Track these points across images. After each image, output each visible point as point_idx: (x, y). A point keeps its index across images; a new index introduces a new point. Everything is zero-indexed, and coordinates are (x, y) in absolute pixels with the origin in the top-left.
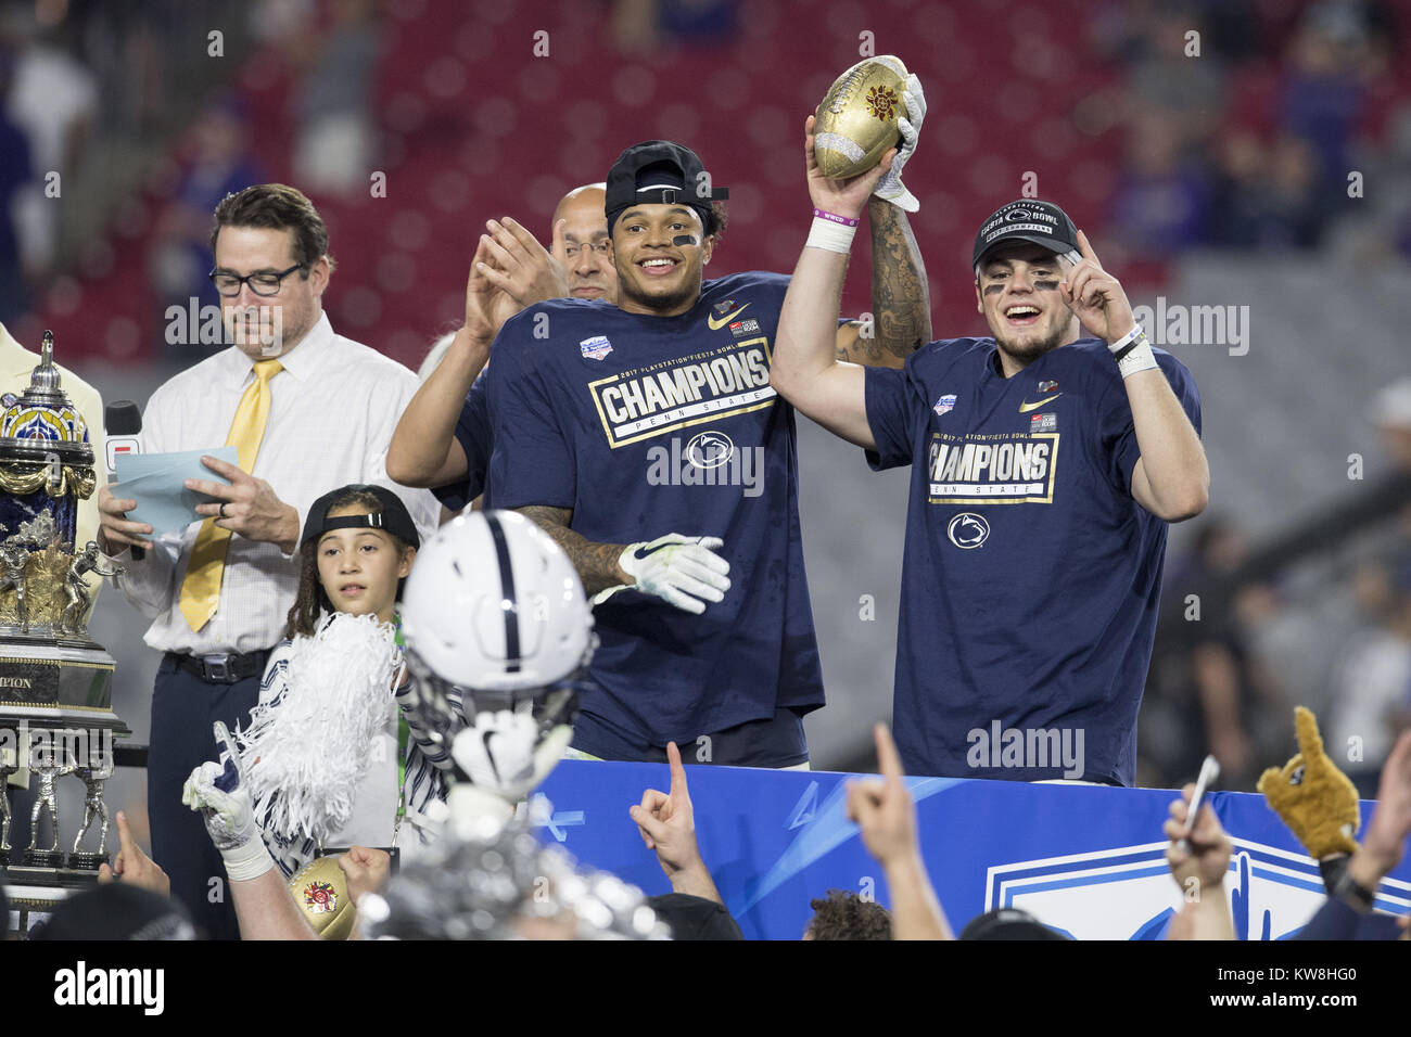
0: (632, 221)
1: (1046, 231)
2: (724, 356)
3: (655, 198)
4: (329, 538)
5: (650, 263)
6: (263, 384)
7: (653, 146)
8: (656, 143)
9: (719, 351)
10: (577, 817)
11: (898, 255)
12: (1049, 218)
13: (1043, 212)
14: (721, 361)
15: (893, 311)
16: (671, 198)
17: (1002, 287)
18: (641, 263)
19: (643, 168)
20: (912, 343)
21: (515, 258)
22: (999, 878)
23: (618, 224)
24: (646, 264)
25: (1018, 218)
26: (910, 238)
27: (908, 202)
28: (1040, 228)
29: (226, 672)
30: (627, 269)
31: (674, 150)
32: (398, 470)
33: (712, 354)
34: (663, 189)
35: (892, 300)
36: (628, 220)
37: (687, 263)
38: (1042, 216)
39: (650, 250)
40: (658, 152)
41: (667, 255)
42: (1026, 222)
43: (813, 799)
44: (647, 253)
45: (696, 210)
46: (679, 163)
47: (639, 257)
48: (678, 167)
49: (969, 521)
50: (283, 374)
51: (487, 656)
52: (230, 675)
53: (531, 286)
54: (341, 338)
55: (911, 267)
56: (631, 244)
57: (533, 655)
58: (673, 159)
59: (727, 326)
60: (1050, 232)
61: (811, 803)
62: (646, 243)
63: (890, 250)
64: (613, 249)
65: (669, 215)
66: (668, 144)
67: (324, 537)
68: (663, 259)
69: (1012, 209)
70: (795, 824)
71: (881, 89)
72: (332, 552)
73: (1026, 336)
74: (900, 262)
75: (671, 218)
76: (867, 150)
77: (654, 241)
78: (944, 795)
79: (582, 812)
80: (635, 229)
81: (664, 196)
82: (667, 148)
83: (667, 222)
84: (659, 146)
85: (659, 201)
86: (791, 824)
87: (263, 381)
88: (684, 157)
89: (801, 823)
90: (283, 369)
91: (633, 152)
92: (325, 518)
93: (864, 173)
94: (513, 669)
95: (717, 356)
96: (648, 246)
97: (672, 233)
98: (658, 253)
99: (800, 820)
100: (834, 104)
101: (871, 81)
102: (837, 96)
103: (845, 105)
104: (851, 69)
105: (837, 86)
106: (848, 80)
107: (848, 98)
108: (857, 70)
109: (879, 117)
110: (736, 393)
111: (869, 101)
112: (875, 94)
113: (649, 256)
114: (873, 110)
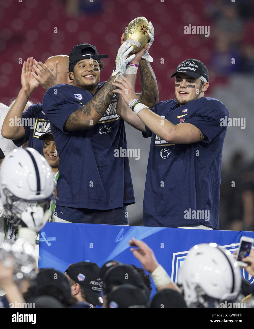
0: (81, 64)
1: (194, 70)
3: (88, 58)
10: (54, 239)
11: (148, 75)
12: (196, 66)
13: (195, 64)
15: (148, 91)
16: (92, 58)
17: (179, 85)
18: (84, 76)
20: (153, 99)
21: (42, 73)
22: (176, 256)
23: (77, 65)
24: (86, 77)
25: (187, 65)
26: (151, 69)
27: (151, 59)
28: (192, 69)
30: (80, 78)
34: (89, 55)
35: (148, 88)
36: (80, 64)
37: (97, 76)
38: (194, 65)
39: (87, 72)
41: (92, 74)
42: (189, 66)
43: (122, 234)
45: (98, 62)
47: (83, 75)
49: (166, 151)
51: (31, 190)
53: (46, 81)
55: (152, 77)
56: (81, 71)
57: (44, 190)
60: (195, 71)
61: (122, 235)
63: (146, 73)
68: (91, 75)
69: (185, 62)
70: (117, 241)
71: (143, 26)
73: (182, 99)
74: (149, 76)
75: (93, 63)
76: (142, 43)
77: (89, 70)
78: (160, 232)
79: (55, 237)
86: (116, 241)
89: (119, 241)
93: (140, 51)
94: (38, 194)
97: (93, 68)
99: (118, 240)
100: (130, 31)
101: (140, 24)
102: (131, 29)
103: (134, 31)
104: (133, 21)
105: (130, 26)
106: (133, 24)
107: (134, 29)
108: (135, 21)
109: (144, 34)
110: (113, 114)
111: (141, 29)
112: (142, 27)
113: (86, 74)
114: (142, 32)
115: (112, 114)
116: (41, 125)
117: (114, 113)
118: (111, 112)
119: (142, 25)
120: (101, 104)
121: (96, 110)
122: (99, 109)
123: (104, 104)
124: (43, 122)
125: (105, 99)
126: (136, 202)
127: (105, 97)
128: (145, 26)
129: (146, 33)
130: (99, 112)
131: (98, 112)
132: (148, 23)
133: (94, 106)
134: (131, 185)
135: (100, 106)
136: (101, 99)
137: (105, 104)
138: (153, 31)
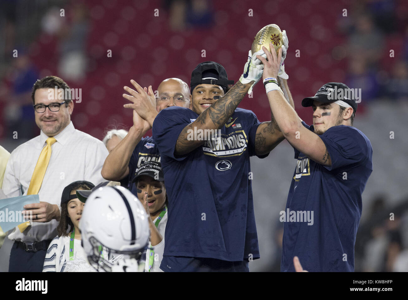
0: (199, 90)
2: (231, 136)
3: (208, 82)
4: (72, 202)
5: (205, 105)
6: (49, 146)
7: (209, 63)
8: (210, 62)
9: (229, 135)
14: (231, 138)
16: (214, 82)
18: (202, 104)
19: (205, 71)
23: (195, 90)
27: (285, 76)
29: (33, 248)
31: (216, 65)
32: (106, 174)
33: (227, 136)
34: (211, 79)
39: (205, 100)
40: (211, 66)
44: (204, 101)
45: (222, 87)
46: (218, 71)
47: (201, 103)
48: (217, 71)
50: (57, 143)
51: (125, 239)
52: (34, 249)
54: (77, 130)
56: (199, 98)
58: (216, 69)
59: (231, 126)
62: (204, 98)
64: (192, 98)
65: (213, 88)
66: (214, 63)
67: (69, 202)
68: (209, 104)
72: (73, 207)
75: (213, 89)
77: (207, 97)
80: (200, 92)
81: (211, 81)
82: (214, 65)
83: (212, 91)
84: (211, 63)
85: (209, 83)
87: (49, 145)
88: (220, 68)
90: (56, 141)
91: (202, 65)
92: (70, 195)
94: (133, 244)
95: (229, 136)
96: (205, 99)
97: (213, 95)
98: (208, 101)
100: (259, 41)
101: (271, 32)
102: (260, 39)
103: (263, 41)
104: (262, 29)
105: (259, 36)
106: (263, 33)
107: (264, 39)
108: (265, 29)
109: (275, 45)
110: (235, 149)
111: (272, 39)
112: (273, 37)
113: (205, 102)
114: (273, 42)
115: (233, 147)
116: (144, 160)
117: (236, 147)
118: (233, 145)
119: (273, 34)
120: (219, 112)
121: (212, 118)
122: (216, 118)
123: (222, 113)
124: (147, 157)
125: (225, 107)
126: (260, 257)
127: (226, 105)
128: (277, 35)
129: (278, 44)
130: (216, 122)
131: (214, 121)
132: (280, 32)
133: (211, 114)
134: (255, 236)
135: (218, 115)
136: (221, 107)
137: (224, 113)
138: (287, 43)
